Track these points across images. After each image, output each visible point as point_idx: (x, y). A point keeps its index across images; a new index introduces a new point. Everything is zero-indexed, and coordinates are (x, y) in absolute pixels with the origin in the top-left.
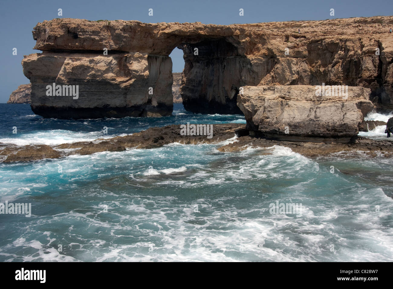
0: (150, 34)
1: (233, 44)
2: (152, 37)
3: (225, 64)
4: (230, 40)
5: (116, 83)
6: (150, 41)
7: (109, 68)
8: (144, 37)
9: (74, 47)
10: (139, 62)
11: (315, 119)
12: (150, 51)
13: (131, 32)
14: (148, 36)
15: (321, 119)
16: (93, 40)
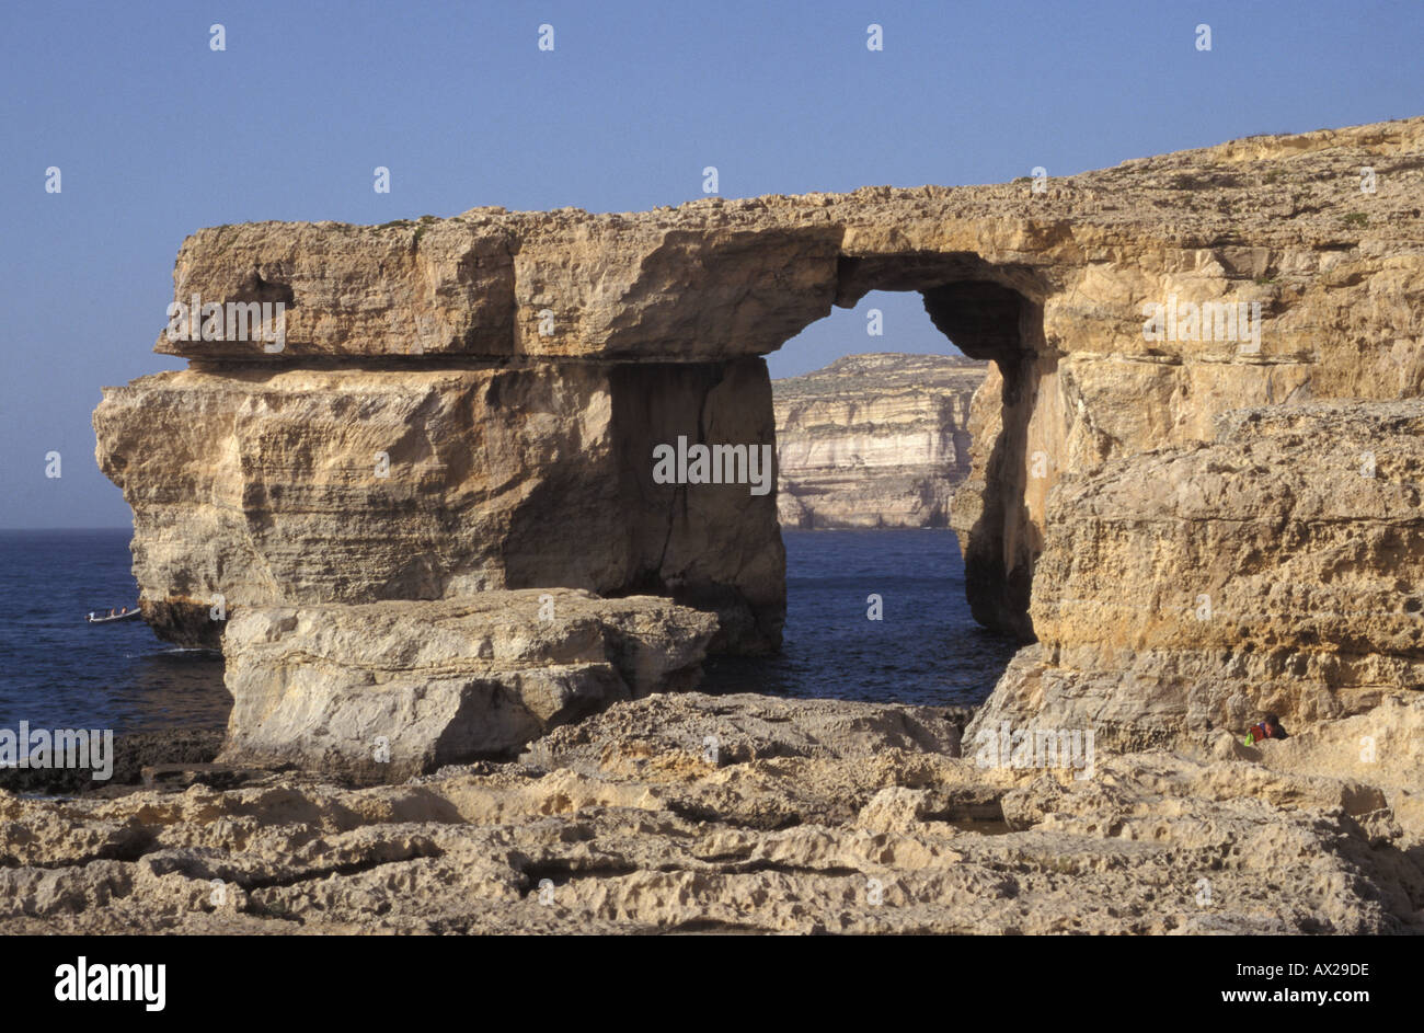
1: (1024, 292)
4: (1003, 275)
16: (348, 313)
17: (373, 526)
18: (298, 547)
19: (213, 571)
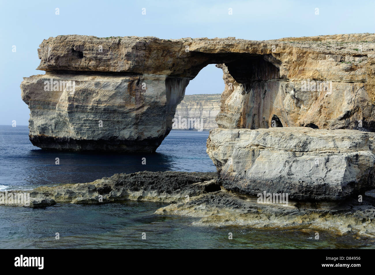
0: (169, 52)
1: (274, 64)
2: (171, 57)
3: (266, 89)
4: (270, 60)
5: (125, 110)
6: (170, 60)
7: (117, 92)
8: (162, 56)
9: (78, 68)
10: (155, 86)
11: (287, 177)
12: (169, 72)
13: (145, 50)
14: (166, 54)
15: (294, 176)
16: (99, 60)
17: (104, 117)
18: (82, 122)
19: (53, 127)
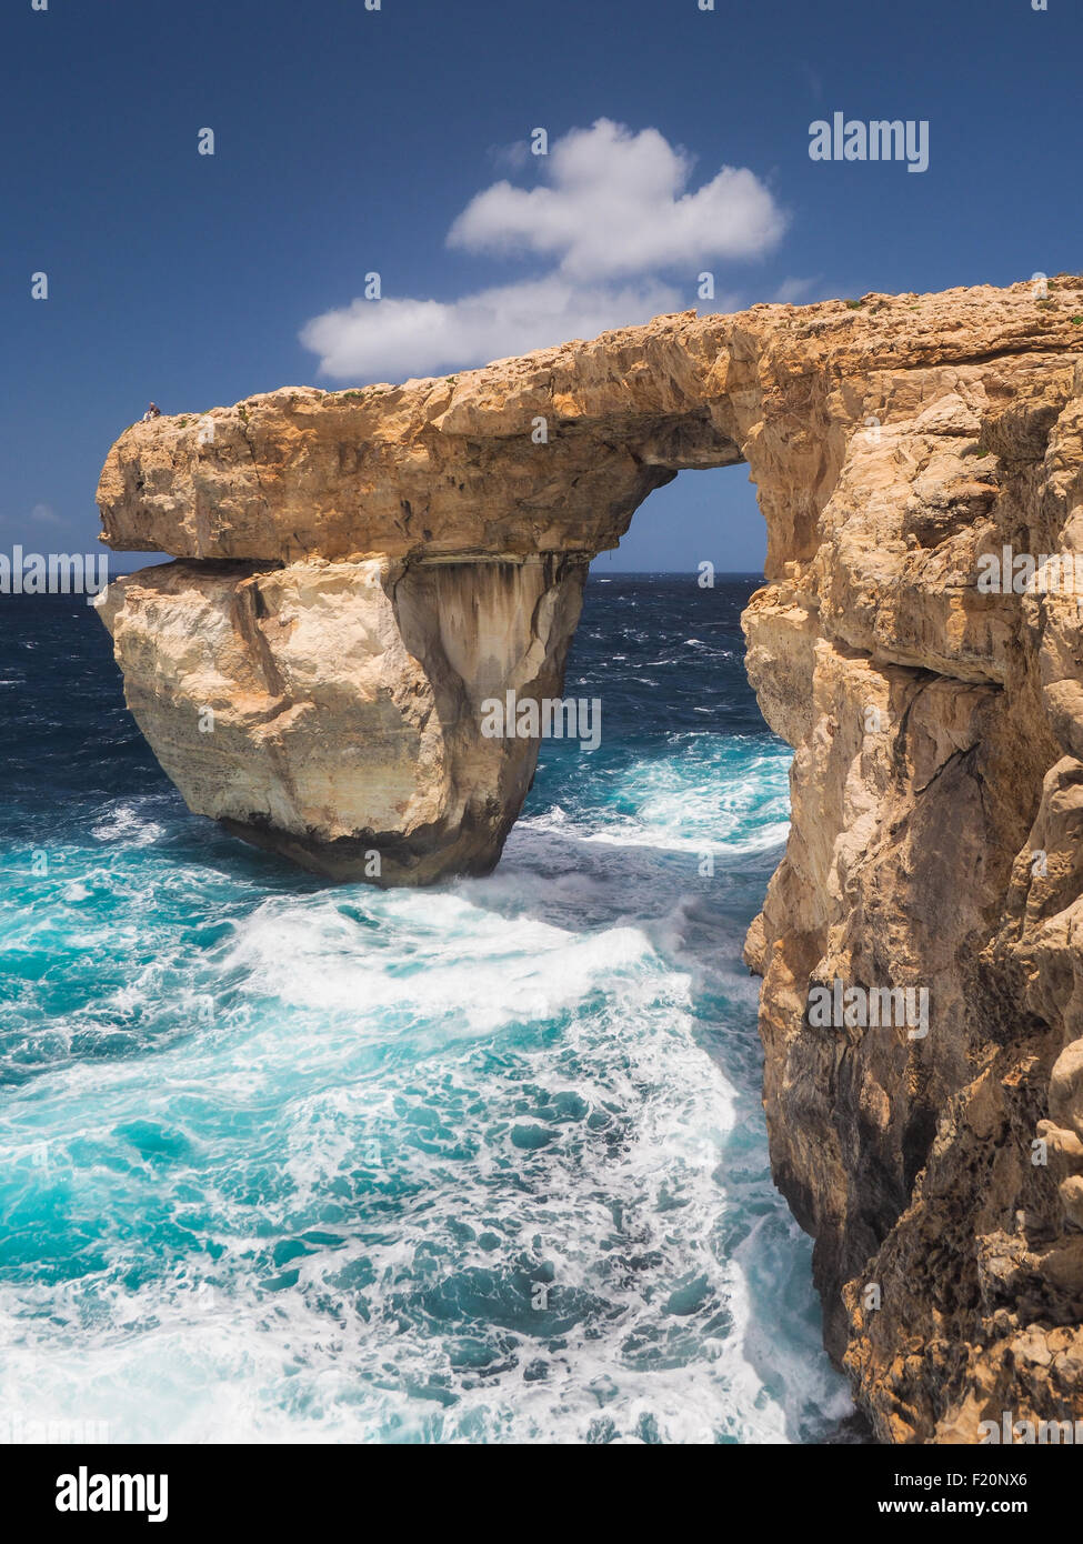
5: (232, 719)
7: (200, 645)
8: (341, 474)
10: (329, 612)
12: (399, 544)
